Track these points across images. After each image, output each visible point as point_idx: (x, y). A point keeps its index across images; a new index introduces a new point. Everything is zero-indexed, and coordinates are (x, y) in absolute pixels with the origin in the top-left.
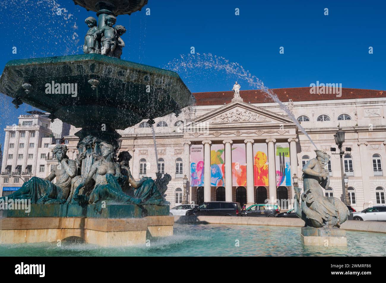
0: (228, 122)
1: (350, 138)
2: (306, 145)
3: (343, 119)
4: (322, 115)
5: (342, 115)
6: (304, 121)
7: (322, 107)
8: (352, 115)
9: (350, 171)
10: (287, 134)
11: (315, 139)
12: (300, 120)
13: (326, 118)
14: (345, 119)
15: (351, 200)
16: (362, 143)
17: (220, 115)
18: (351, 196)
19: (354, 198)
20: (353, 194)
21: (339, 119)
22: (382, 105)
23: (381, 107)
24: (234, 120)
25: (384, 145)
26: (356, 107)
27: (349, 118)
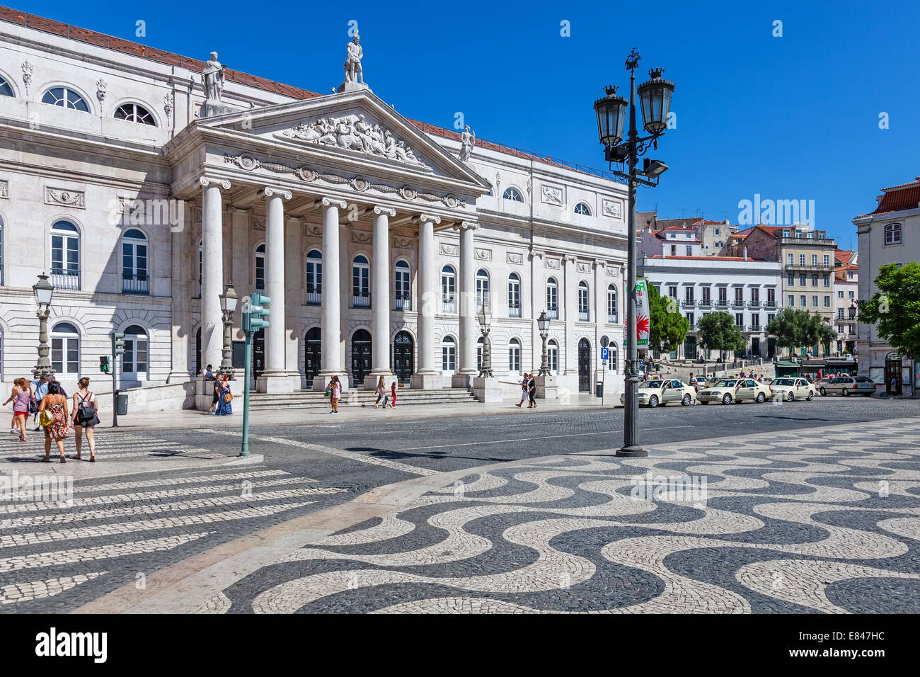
0: (337, 146)
1: (520, 240)
3: (510, 198)
5: (509, 190)
8: (523, 192)
9: (515, 307)
10: (460, 208)
14: (514, 199)
16: (536, 252)
20: (517, 352)
21: (505, 196)
22: (566, 186)
23: (563, 187)
24: (352, 146)
25: (564, 262)
26: (531, 179)
27: (519, 198)
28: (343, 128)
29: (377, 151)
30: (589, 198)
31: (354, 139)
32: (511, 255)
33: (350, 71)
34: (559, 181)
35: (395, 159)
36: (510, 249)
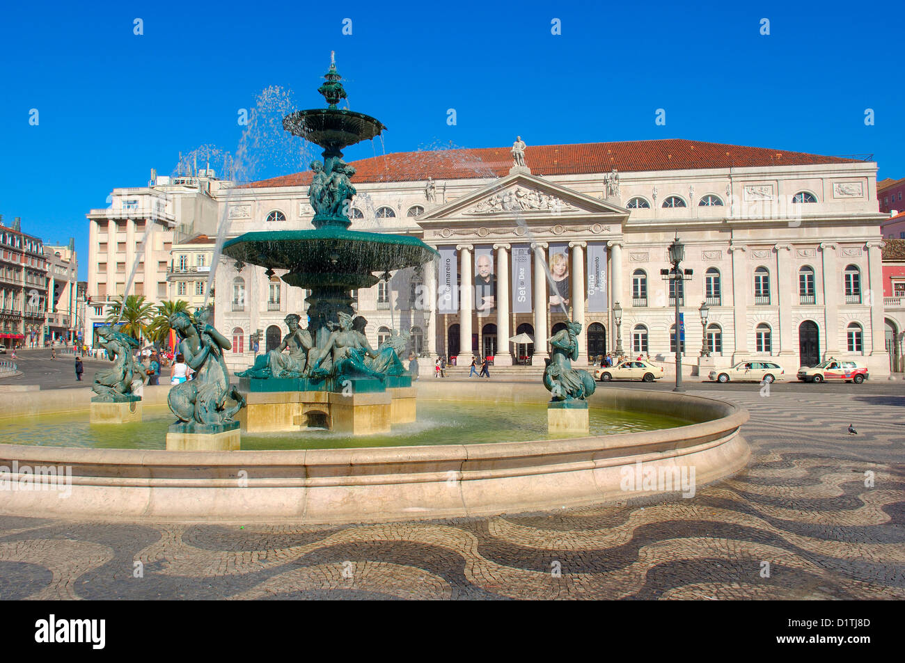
0: (503, 211)
1: (717, 239)
2: (641, 250)
3: (708, 205)
4: (671, 198)
5: (706, 198)
6: (639, 207)
7: (671, 181)
8: (722, 196)
9: (715, 297)
10: (606, 232)
11: (656, 241)
12: (632, 204)
13: (680, 202)
14: (712, 204)
15: (714, 346)
16: (737, 247)
17: (488, 199)
18: (714, 339)
19: (719, 342)
20: (718, 336)
21: (702, 204)
22: (777, 180)
23: (774, 183)
24: (514, 208)
25: (775, 251)
26: (731, 183)
27: (718, 202)
28: (506, 199)
29: (532, 207)
30: (812, 187)
31: (514, 203)
32: (707, 254)
33: (516, 159)
34: (767, 178)
35: (547, 209)
36: (706, 248)
